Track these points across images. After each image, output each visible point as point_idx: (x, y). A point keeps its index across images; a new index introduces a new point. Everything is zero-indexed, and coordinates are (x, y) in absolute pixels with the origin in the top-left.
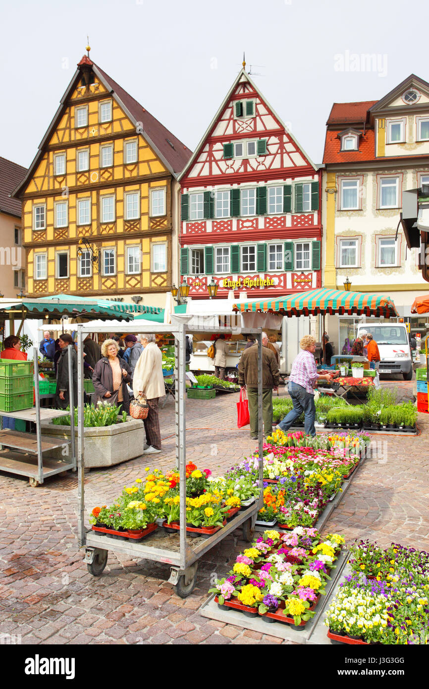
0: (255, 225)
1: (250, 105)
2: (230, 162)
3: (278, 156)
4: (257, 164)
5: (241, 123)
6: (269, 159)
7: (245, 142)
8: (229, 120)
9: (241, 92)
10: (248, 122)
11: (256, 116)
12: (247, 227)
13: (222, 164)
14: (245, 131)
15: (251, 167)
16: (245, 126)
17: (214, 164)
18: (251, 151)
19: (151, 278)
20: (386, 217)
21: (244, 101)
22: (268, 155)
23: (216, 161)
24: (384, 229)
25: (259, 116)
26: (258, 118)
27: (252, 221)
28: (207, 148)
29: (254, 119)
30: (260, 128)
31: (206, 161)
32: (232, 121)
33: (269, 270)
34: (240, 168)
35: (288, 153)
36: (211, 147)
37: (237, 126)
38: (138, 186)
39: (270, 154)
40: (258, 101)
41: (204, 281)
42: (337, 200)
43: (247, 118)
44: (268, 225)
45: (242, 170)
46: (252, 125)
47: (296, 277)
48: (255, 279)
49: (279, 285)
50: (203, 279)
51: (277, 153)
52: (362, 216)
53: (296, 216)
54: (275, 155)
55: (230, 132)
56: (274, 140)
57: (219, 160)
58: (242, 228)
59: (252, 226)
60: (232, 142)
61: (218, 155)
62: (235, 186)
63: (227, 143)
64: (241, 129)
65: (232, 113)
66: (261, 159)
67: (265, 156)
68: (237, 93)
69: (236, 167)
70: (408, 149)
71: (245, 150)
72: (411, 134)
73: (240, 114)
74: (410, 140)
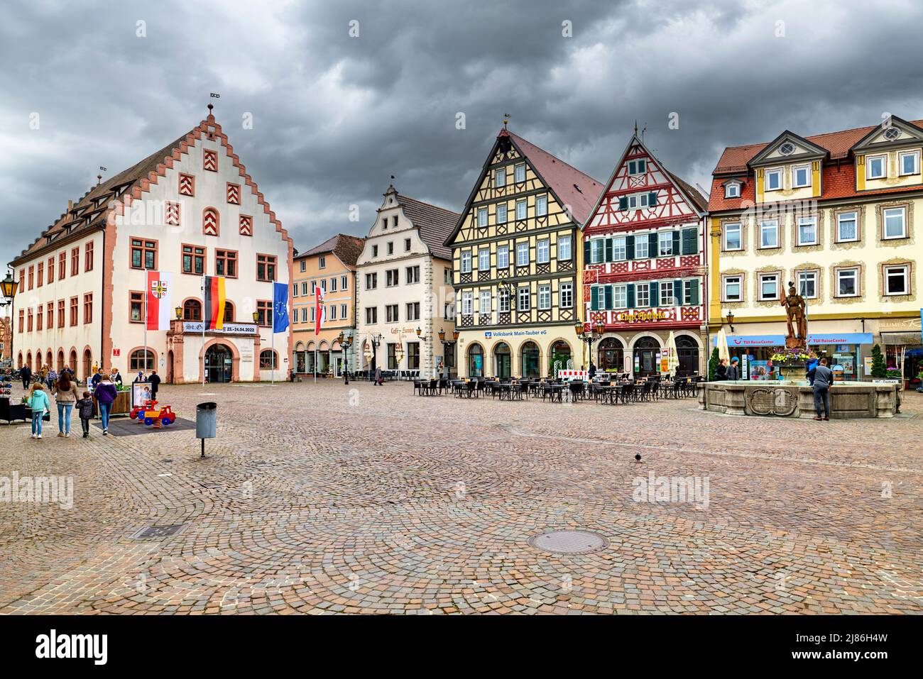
0: (648, 267)
1: (641, 164)
2: (625, 213)
3: (668, 206)
4: (649, 214)
5: (634, 179)
6: (659, 209)
7: (638, 196)
8: (624, 177)
9: (634, 153)
10: (641, 178)
12: (641, 268)
13: (619, 215)
14: (638, 186)
15: (644, 217)
16: (638, 181)
17: (611, 214)
18: (644, 203)
19: (559, 312)
20: (766, 256)
21: (637, 161)
22: (658, 206)
23: (614, 212)
24: (766, 266)
25: (651, 172)
26: (649, 174)
27: (645, 263)
28: (605, 202)
29: (646, 175)
30: (651, 183)
31: (605, 213)
32: (626, 178)
33: (661, 305)
34: (634, 218)
35: (676, 203)
36: (609, 201)
37: (631, 182)
38: (548, 235)
39: (660, 205)
40: (649, 160)
41: (604, 315)
42: (721, 242)
43: (638, 175)
44: (659, 266)
45: (636, 219)
46: (644, 181)
47: (684, 311)
48: (649, 313)
49: (670, 318)
50: (603, 313)
51: (666, 204)
52: (744, 255)
53: (684, 258)
54: (665, 205)
55: (625, 187)
56: (663, 192)
57: (616, 212)
58: (636, 269)
59: (645, 267)
60: (627, 195)
61: (615, 207)
62: (630, 233)
63: (623, 197)
64: (635, 184)
65: (626, 171)
66: (652, 210)
67: (656, 206)
68: (630, 154)
69: (631, 217)
70: (785, 195)
71: (638, 202)
72: (788, 182)
73: (633, 171)
74: (787, 187)
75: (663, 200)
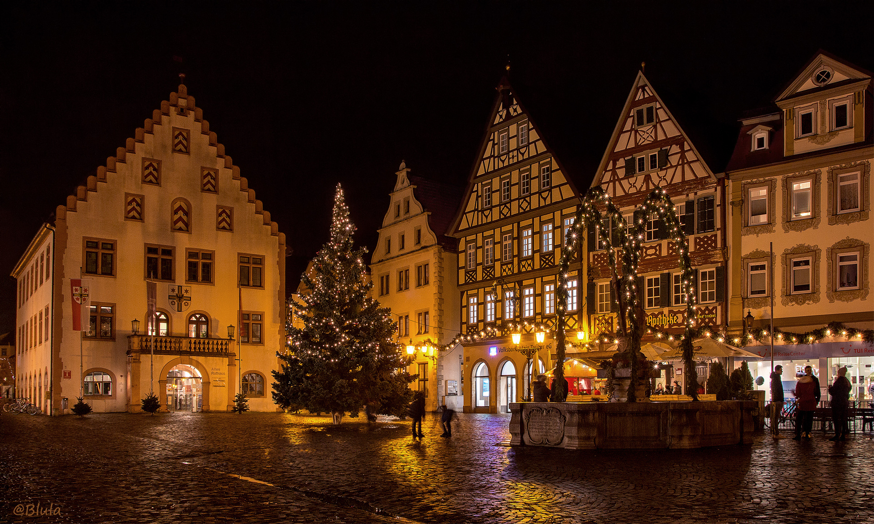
0: (658, 253)
1: (650, 110)
2: (632, 180)
3: (680, 168)
4: (659, 179)
5: (642, 133)
6: (671, 171)
7: (646, 155)
8: (632, 129)
9: (641, 98)
10: (649, 132)
11: (657, 123)
12: (651, 255)
14: (646, 142)
15: (653, 184)
16: (645, 136)
18: (653, 166)
20: (797, 231)
21: (644, 107)
22: (669, 168)
24: (796, 246)
25: (660, 122)
26: (658, 125)
27: (655, 248)
29: (655, 127)
30: (661, 137)
31: (610, 181)
32: (633, 132)
34: (642, 186)
35: (689, 163)
36: (614, 164)
37: (638, 137)
38: (551, 215)
39: (672, 166)
40: (658, 106)
41: (610, 321)
42: (743, 215)
43: (647, 128)
44: (671, 251)
45: (644, 189)
46: (653, 135)
48: (660, 316)
49: (682, 324)
50: (608, 319)
51: (678, 164)
52: (770, 232)
53: (699, 238)
54: (676, 166)
55: (632, 145)
56: (675, 149)
57: (622, 179)
58: (645, 257)
59: (655, 254)
60: (634, 155)
61: (621, 173)
63: (630, 157)
64: (642, 140)
65: (633, 123)
66: (662, 174)
67: (666, 169)
68: (637, 99)
69: (638, 185)
70: (819, 143)
71: (647, 164)
72: (823, 123)
73: (640, 123)
74: (823, 131)
75: (674, 160)
